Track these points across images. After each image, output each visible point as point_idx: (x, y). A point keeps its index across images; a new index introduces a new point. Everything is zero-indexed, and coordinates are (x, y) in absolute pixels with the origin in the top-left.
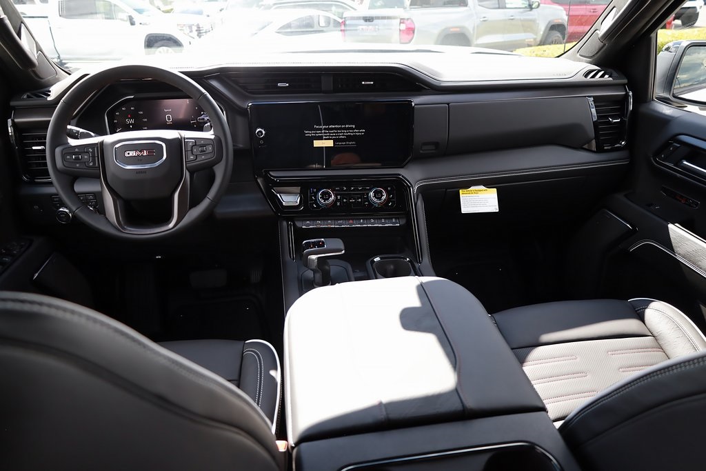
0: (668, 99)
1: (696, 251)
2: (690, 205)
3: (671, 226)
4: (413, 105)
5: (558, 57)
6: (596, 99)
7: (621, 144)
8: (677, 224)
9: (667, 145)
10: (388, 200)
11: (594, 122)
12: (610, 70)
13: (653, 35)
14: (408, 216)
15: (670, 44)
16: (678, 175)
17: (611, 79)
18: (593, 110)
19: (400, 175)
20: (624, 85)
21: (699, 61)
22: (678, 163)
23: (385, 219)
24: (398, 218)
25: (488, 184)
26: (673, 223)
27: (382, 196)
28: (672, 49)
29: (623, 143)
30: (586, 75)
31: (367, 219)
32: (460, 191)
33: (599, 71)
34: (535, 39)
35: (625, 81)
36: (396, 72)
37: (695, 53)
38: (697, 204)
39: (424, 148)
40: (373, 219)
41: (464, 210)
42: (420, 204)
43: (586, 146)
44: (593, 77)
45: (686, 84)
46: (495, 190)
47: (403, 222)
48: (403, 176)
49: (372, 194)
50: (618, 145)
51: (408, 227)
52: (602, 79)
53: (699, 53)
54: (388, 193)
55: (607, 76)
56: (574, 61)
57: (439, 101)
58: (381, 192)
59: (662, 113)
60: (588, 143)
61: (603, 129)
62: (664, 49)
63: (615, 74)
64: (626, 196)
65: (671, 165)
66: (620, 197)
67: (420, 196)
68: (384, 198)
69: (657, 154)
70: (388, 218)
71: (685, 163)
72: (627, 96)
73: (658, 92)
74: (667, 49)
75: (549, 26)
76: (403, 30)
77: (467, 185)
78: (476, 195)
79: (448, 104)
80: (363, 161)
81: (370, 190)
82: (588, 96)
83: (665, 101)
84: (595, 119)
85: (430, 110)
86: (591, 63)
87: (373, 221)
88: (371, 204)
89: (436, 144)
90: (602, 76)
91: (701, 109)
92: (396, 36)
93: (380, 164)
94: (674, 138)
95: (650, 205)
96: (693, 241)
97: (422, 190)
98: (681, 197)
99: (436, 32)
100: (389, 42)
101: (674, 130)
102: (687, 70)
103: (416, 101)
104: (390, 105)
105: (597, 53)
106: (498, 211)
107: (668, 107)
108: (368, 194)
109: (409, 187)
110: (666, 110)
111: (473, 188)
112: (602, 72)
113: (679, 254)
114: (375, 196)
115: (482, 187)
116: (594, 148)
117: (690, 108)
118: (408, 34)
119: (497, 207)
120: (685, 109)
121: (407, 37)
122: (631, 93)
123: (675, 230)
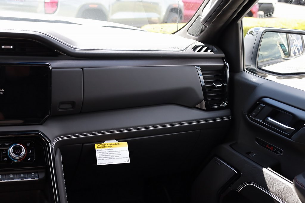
0: (254, 70)
1: (284, 189)
2: (276, 152)
3: (264, 170)
4: (51, 68)
5: (173, 34)
6: (203, 68)
7: (224, 104)
8: (269, 168)
9: (256, 105)
10: (27, 155)
11: (203, 87)
12: (211, 47)
13: (239, 22)
14: (47, 170)
15: (253, 29)
16: (266, 129)
17: (212, 53)
18: (201, 77)
19: (38, 131)
20: (222, 58)
21: (274, 43)
22: (265, 120)
23: (24, 173)
24: (38, 172)
25: (120, 138)
26: (266, 168)
27: (21, 151)
28: (254, 33)
29: (225, 103)
30: (194, 49)
31: (5, 175)
32: (96, 145)
33: (203, 47)
34: (159, 18)
35: (223, 55)
36: (35, 40)
37: (271, 37)
38: (281, 152)
39: (62, 106)
40: (13, 174)
41: (100, 162)
42: (59, 158)
43: (198, 106)
44: (199, 51)
45: (267, 59)
46: (126, 143)
47: (42, 175)
48: (42, 133)
49: (11, 150)
50: (222, 105)
51: (46, 181)
52: (206, 53)
53: (274, 37)
54: (27, 149)
55: (209, 51)
56: (185, 37)
57: (75, 66)
58: (20, 148)
59: (250, 81)
60: (200, 103)
61: (210, 92)
62: (248, 32)
63: (215, 49)
64: (231, 146)
65: (261, 121)
66: (227, 147)
67: (58, 151)
68: (23, 153)
69: (250, 112)
70: (27, 173)
71: (270, 119)
72: (225, 66)
73: (247, 64)
74: (251, 33)
75: (170, 9)
76: (48, 3)
77: (101, 140)
78: (110, 148)
79: (82, 68)
80: (6, 118)
81: (10, 146)
82: (196, 66)
83: (252, 71)
84: (203, 84)
85: (65, 73)
86: (197, 40)
87: (11, 176)
88: (10, 160)
89: (73, 103)
90: (206, 51)
91: (278, 78)
92: (41, 7)
93: (21, 121)
94: (260, 100)
95: (249, 153)
96: (281, 182)
97: (61, 145)
98: (270, 146)
99: (78, 6)
100: (35, 11)
101: (260, 94)
102: (266, 48)
103: (53, 65)
104: (33, 68)
105: (201, 33)
106: (129, 162)
107: (254, 76)
108: (7, 150)
109: (48, 143)
110: (253, 78)
111: (107, 142)
112: (206, 48)
113: (272, 193)
114: (14, 152)
115: (115, 142)
116: (204, 108)
117: (271, 77)
118: (53, 6)
119: (129, 158)
120: (267, 78)
121: (51, 9)
122: (228, 65)
123: (268, 173)
